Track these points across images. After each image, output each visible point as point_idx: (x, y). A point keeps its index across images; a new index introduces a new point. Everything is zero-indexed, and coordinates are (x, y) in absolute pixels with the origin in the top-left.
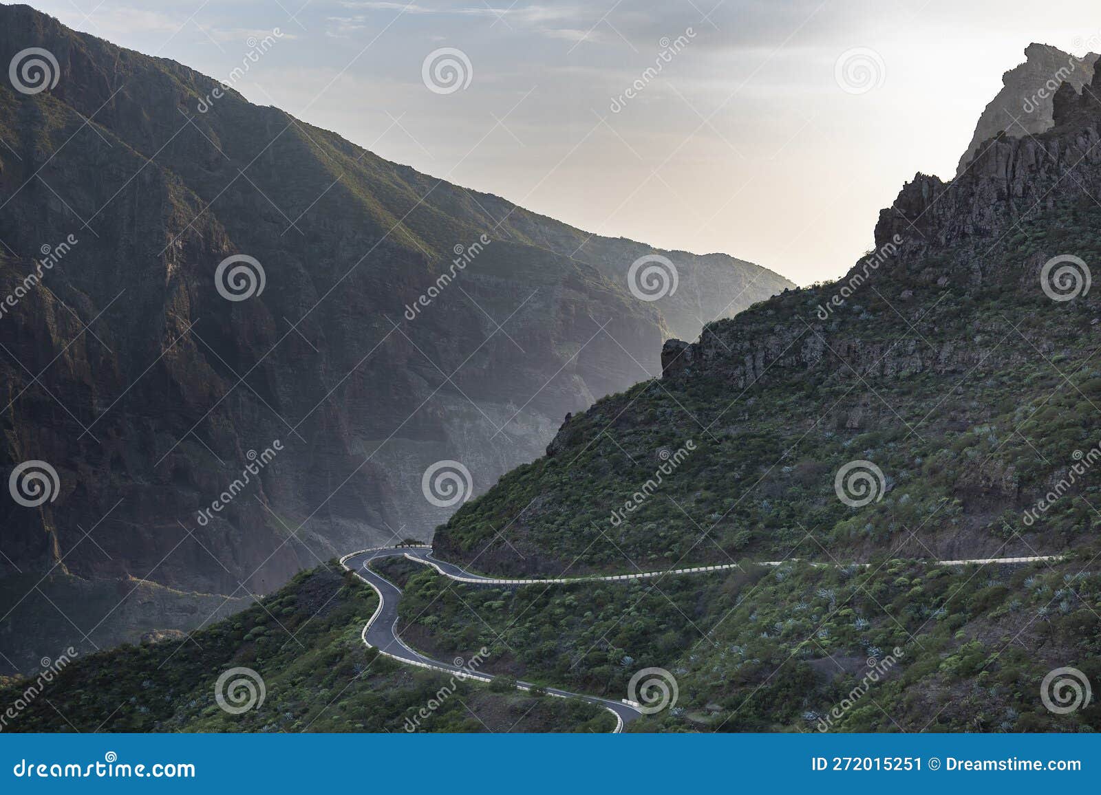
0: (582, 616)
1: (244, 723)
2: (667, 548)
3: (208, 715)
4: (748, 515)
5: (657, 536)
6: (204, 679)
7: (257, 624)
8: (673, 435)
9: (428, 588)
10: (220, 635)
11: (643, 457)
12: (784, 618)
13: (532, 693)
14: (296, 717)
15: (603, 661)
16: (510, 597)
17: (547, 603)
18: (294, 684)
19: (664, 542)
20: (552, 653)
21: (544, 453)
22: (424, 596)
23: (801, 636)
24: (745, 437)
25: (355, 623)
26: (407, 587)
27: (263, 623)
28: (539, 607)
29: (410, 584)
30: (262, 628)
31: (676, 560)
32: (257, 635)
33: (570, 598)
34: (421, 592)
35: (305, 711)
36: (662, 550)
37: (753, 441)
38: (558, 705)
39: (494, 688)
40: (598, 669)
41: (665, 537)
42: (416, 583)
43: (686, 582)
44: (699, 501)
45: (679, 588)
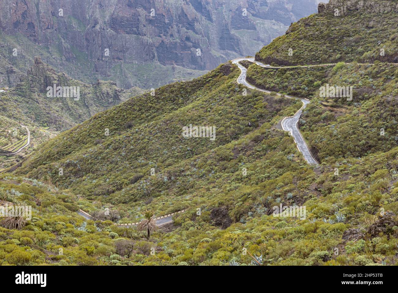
0: (295, 77)
1: (207, 102)
2: (318, 59)
3: (198, 100)
4: (340, 51)
5: (315, 56)
6: (197, 91)
7: (210, 77)
8: (320, 29)
9: (254, 69)
10: (200, 80)
11: (312, 34)
12: (349, 78)
13: (281, 96)
14: (220, 101)
15: (300, 88)
16: (275, 72)
17: (285, 73)
18: (219, 93)
19: (317, 58)
20: (287, 86)
21: (285, 34)
22: (253, 71)
23: (354, 83)
24: (340, 29)
25: (235, 77)
26: (248, 68)
27: (212, 77)
28: (283, 74)
29: (249, 67)
30: (211, 78)
31: (320, 63)
32: (210, 80)
33: (291, 72)
34: (252, 70)
35: (222, 100)
36: (317, 60)
37: (342, 30)
38: (288, 99)
39: (271, 95)
40: (299, 90)
41: (317, 56)
42: (251, 67)
43: (323, 68)
44: (327, 47)
45: (321, 70)
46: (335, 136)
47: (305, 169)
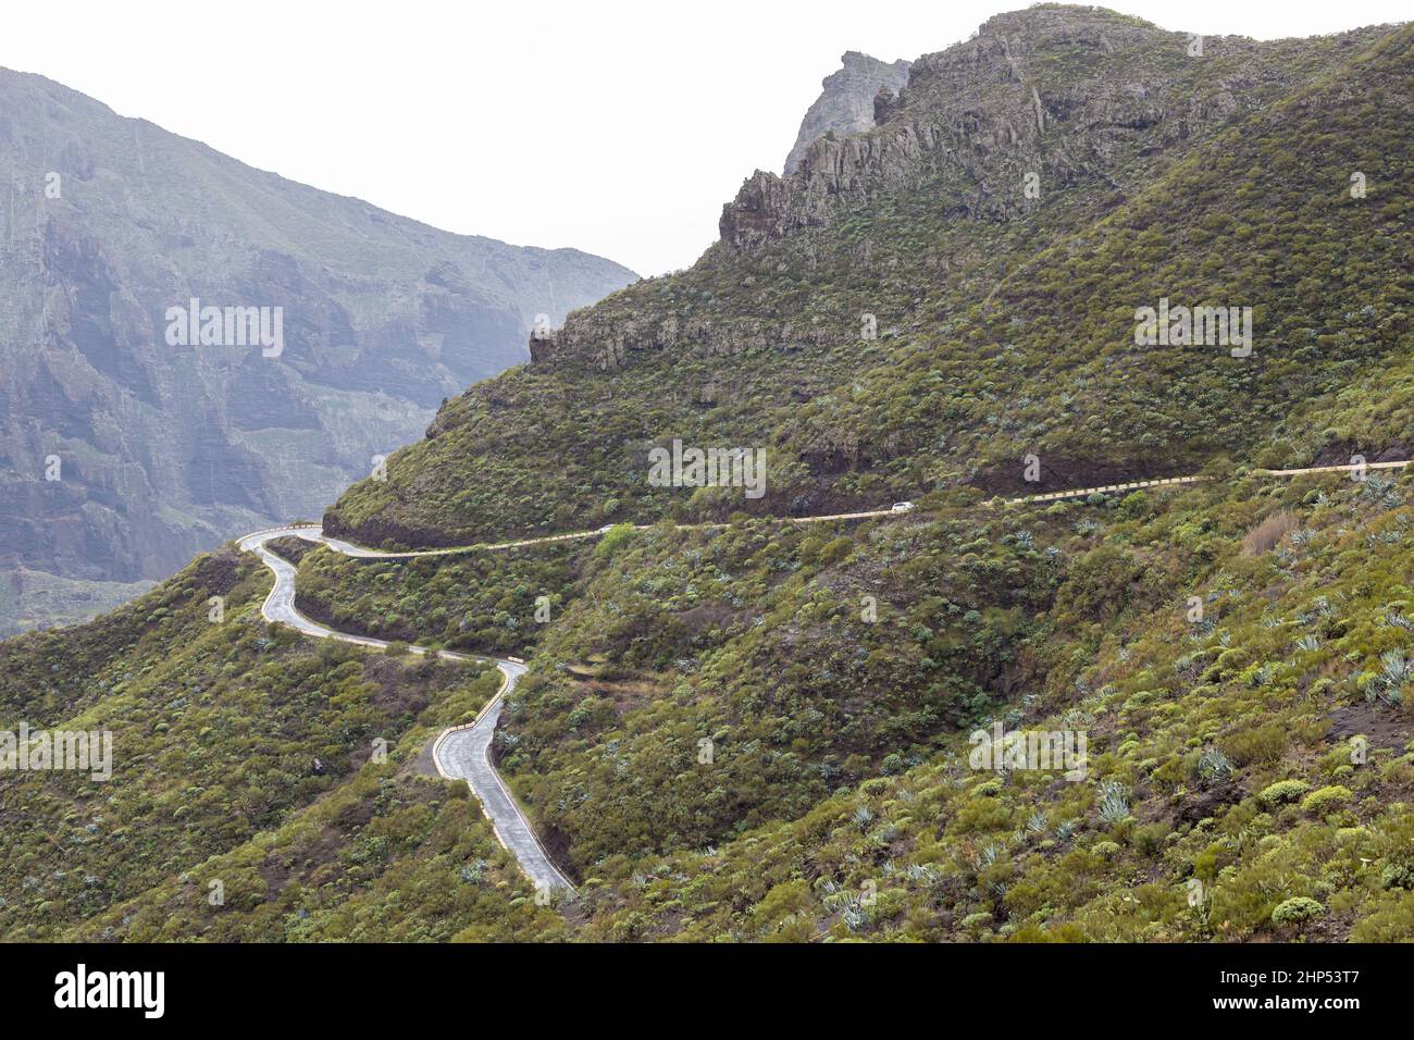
0: (468, 584)
1: (153, 698)
2: (543, 519)
3: (118, 693)
4: (615, 486)
5: (533, 507)
6: (111, 660)
7: (159, 606)
8: (544, 416)
9: (323, 565)
10: (124, 618)
11: (516, 436)
12: (654, 576)
13: (426, 656)
14: (203, 691)
15: (489, 623)
16: (398, 570)
17: (434, 574)
18: (199, 660)
19: (540, 513)
20: (442, 620)
21: (424, 437)
22: (318, 572)
23: (670, 592)
24: (609, 415)
25: (255, 600)
26: (301, 564)
27: (166, 605)
28: (427, 576)
29: (304, 561)
30: (165, 609)
31: (552, 530)
32: (160, 616)
33: (456, 568)
34: (316, 569)
35: (212, 684)
36: (540, 520)
37: (617, 418)
38: (451, 665)
39: (389, 653)
40: (485, 631)
41: (540, 509)
42: (311, 560)
43: (562, 549)
44: (570, 475)
45: (556, 555)
46: (623, 780)
47: (529, 910)
